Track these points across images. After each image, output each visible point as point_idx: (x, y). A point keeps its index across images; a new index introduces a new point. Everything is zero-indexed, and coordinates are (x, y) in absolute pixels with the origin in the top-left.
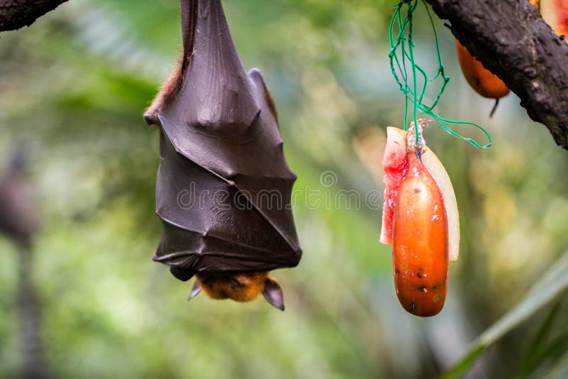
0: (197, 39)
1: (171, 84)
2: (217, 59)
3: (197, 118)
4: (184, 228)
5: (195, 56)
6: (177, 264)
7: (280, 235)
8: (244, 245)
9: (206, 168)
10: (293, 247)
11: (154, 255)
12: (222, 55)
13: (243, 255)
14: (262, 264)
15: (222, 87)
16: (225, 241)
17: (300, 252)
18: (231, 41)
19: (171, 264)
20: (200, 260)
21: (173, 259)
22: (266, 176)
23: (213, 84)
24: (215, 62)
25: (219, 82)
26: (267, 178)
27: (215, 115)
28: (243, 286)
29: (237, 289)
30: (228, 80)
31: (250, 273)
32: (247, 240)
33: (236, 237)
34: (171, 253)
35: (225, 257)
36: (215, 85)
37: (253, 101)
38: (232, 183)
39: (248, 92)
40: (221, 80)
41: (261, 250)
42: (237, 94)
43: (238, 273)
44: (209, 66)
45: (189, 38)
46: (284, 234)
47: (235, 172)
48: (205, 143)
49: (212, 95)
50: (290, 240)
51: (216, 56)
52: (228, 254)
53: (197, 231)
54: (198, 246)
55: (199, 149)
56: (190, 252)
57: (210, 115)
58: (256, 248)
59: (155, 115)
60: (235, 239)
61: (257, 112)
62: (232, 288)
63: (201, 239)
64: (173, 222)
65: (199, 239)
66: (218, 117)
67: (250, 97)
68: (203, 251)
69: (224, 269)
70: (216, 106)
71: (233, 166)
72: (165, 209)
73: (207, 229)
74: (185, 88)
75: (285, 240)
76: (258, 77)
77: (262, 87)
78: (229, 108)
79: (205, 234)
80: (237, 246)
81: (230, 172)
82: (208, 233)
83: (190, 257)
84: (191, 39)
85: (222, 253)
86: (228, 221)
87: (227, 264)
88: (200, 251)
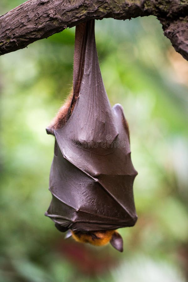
0: (82, 88)
1: (63, 112)
2: (94, 101)
3: (78, 138)
4: (65, 203)
5: (80, 98)
6: (59, 223)
7: (124, 210)
8: (101, 216)
9: (81, 169)
10: (132, 216)
11: (46, 212)
12: (97, 98)
13: (100, 222)
14: (112, 226)
15: (95, 119)
16: (90, 214)
17: (136, 218)
18: (103, 89)
19: (56, 221)
20: (73, 225)
21: (57, 219)
22: (119, 174)
23: (90, 117)
24: (92, 103)
25: (94, 116)
26: (119, 176)
27: (89, 137)
28: (99, 238)
29: (95, 240)
30: (99, 115)
31: (104, 231)
32: (104, 213)
33: (97, 211)
34: (56, 215)
35: (89, 223)
36: (91, 118)
37: (114, 128)
38: (96, 180)
39: (112, 122)
40: (95, 115)
41: (111, 218)
42: (104, 124)
43: (97, 231)
44: (88, 105)
45: (77, 84)
46: (127, 209)
47: (99, 173)
48: (82, 154)
49: (88, 124)
50: (130, 212)
51: (93, 99)
52: (91, 221)
53: (72, 207)
54: (73, 216)
55: (78, 157)
56: (67, 218)
57: (86, 137)
58: (109, 217)
59: (53, 130)
60: (96, 213)
61: (116, 135)
62: (92, 239)
63: (75, 212)
64: (59, 197)
65: (74, 212)
66: (91, 138)
67: (112, 126)
68: (75, 220)
69: (88, 230)
70: (91, 132)
71: (98, 169)
72: (54, 187)
73: (79, 207)
74: (72, 117)
75: (127, 213)
76: (120, 110)
77: (122, 117)
78: (98, 133)
79: (77, 210)
80: (97, 216)
81: (96, 173)
82: (79, 210)
83: (67, 222)
84: (79, 85)
85: (87, 221)
86: (92, 202)
87: (90, 227)
88: (73, 220)
